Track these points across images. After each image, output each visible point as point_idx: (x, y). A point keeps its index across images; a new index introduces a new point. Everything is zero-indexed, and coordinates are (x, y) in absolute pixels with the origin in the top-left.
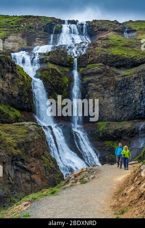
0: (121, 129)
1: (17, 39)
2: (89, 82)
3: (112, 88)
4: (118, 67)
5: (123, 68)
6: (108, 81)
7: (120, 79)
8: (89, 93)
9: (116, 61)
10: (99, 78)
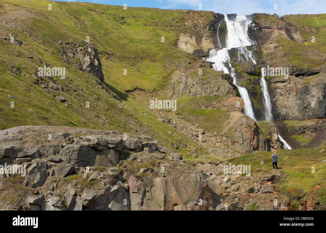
0: (304, 126)
1: (188, 40)
2: (276, 88)
3: (294, 93)
4: (297, 76)
5: (301, 77)
6: (291, 87)
7: (301, 86)
8: (276, 97)
9: (297, 71)
10: (284, 86)
